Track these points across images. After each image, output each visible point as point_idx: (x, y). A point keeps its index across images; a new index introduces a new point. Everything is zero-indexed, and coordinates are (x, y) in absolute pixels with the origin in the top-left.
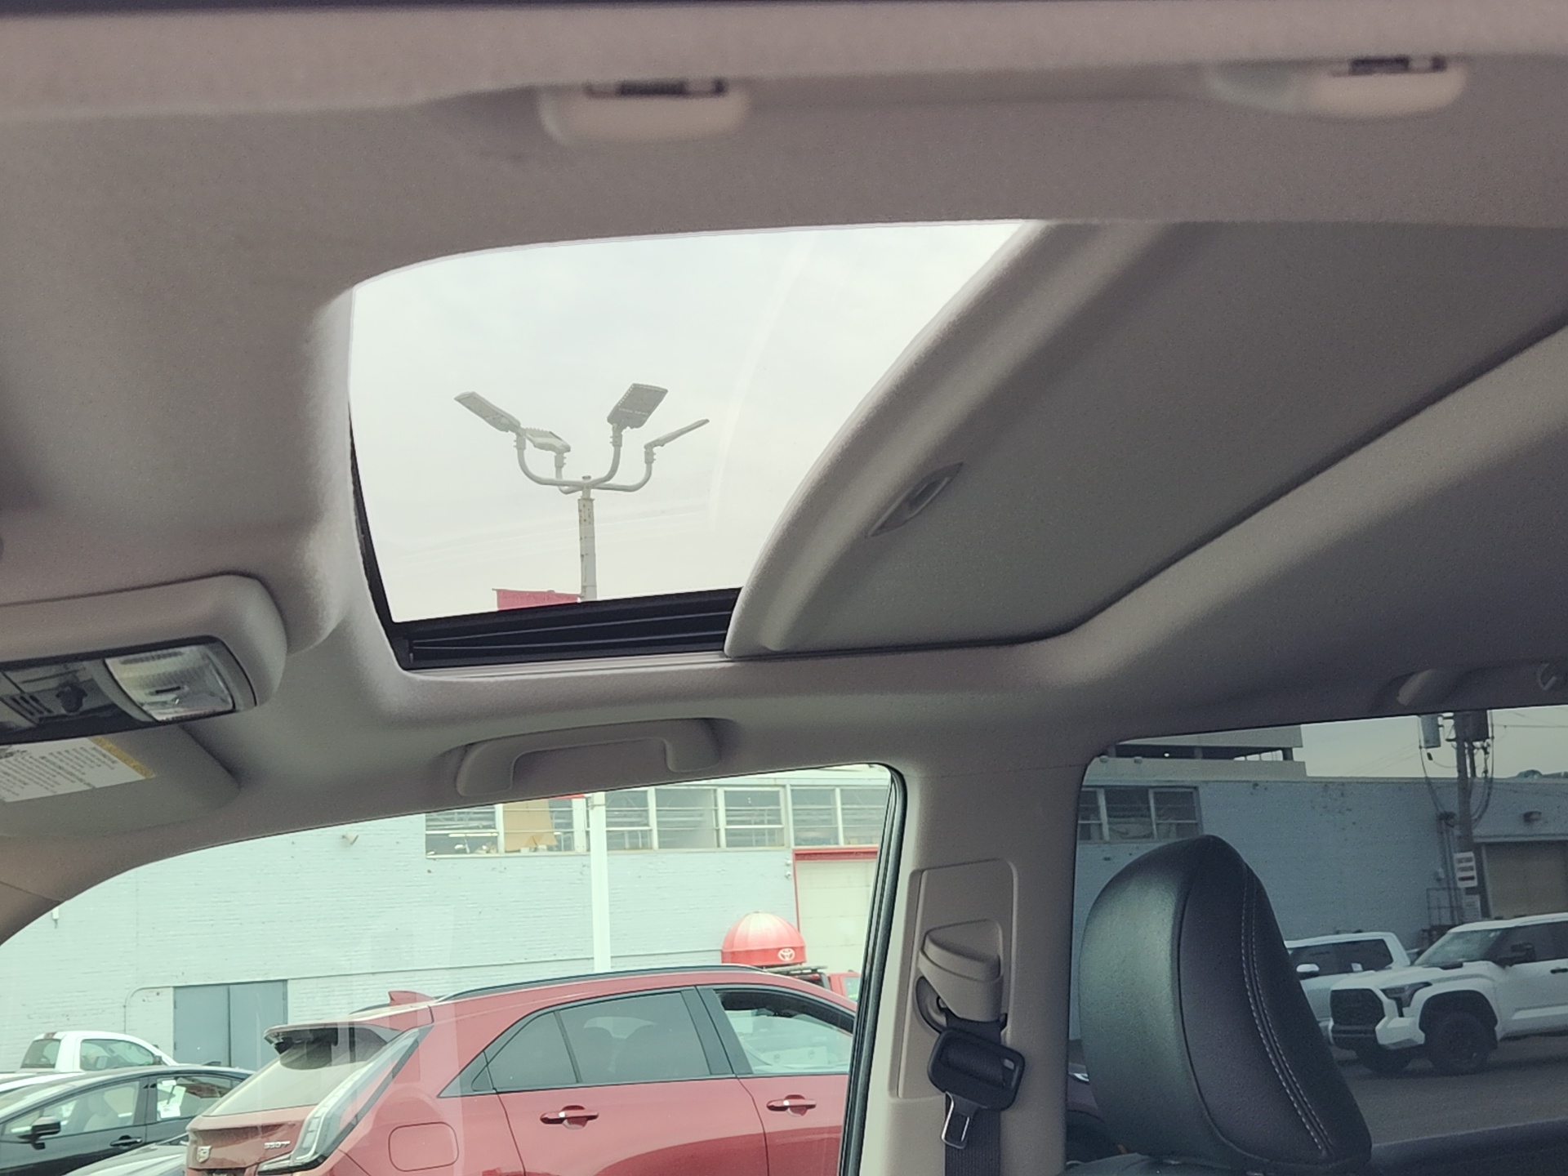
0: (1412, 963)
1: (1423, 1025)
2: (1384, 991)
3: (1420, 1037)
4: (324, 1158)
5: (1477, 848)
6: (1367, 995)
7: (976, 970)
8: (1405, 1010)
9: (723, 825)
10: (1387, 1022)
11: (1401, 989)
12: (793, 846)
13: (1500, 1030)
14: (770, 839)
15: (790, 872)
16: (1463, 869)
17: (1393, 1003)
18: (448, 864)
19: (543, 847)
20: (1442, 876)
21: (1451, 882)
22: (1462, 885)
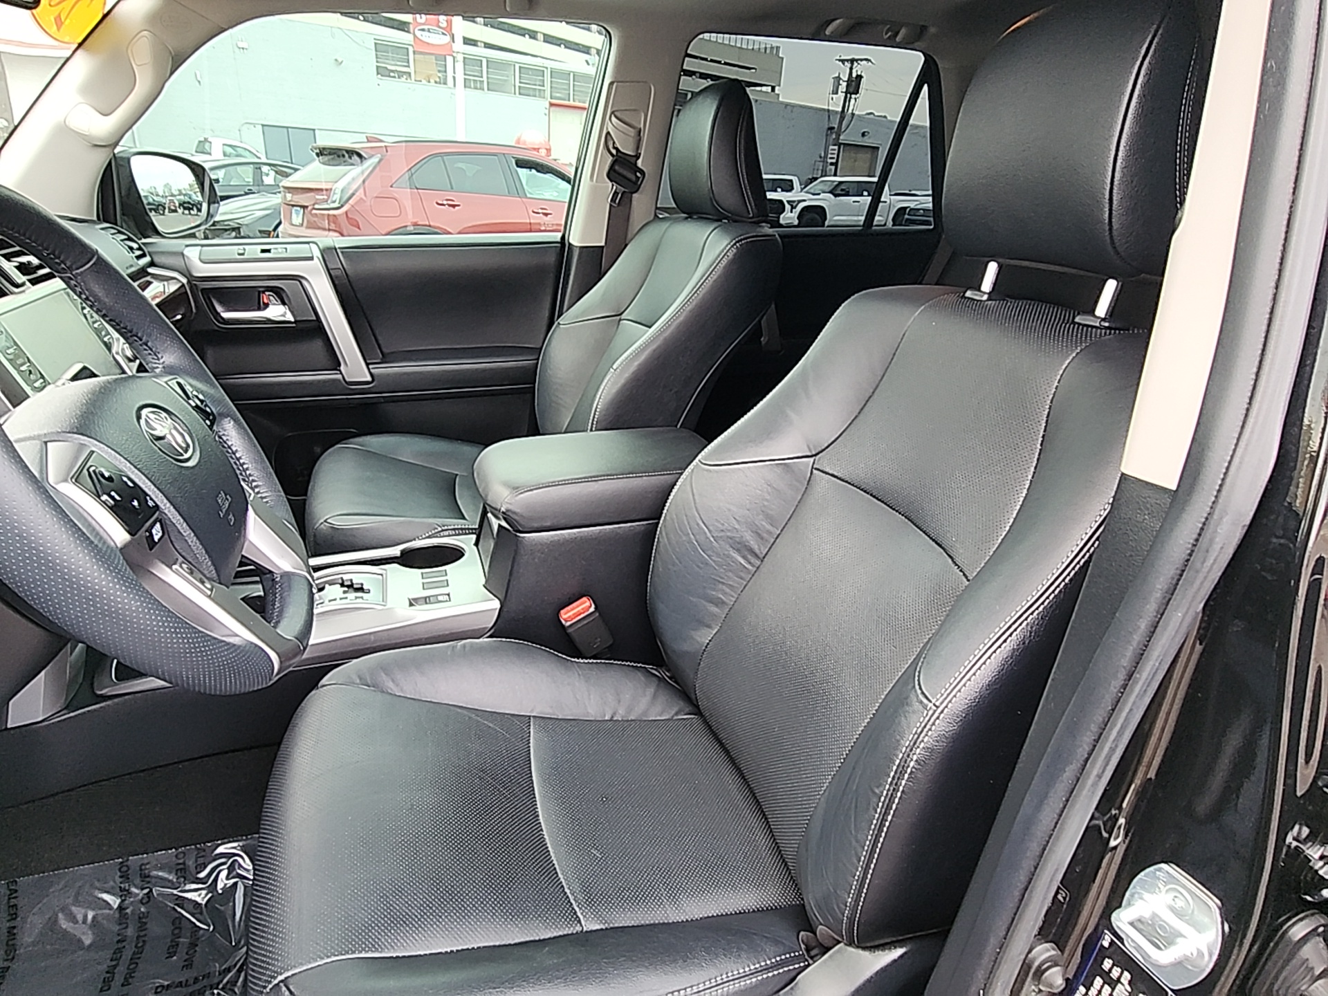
0: (802, 189)
1: (798, 218)
2: (787, 201)
3: (796, 222)
4: (342, 206)
5: (839, 145)
6: (781, 202)
7: (632, 132)
8: (793, 210)
9: (517, 84)
10: (785, 215)
11: (794, 201)
12: (549, 99)
13: (827, 223)
14: (541, 94)
15: (547, 112)
16: (832, 154)
17: (790, 207)
18: (387, 82)
19: (432, 81)
20: (823, 155)
21: (825, 159)
22: (830, 161)
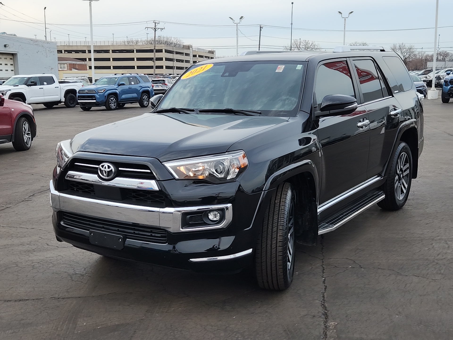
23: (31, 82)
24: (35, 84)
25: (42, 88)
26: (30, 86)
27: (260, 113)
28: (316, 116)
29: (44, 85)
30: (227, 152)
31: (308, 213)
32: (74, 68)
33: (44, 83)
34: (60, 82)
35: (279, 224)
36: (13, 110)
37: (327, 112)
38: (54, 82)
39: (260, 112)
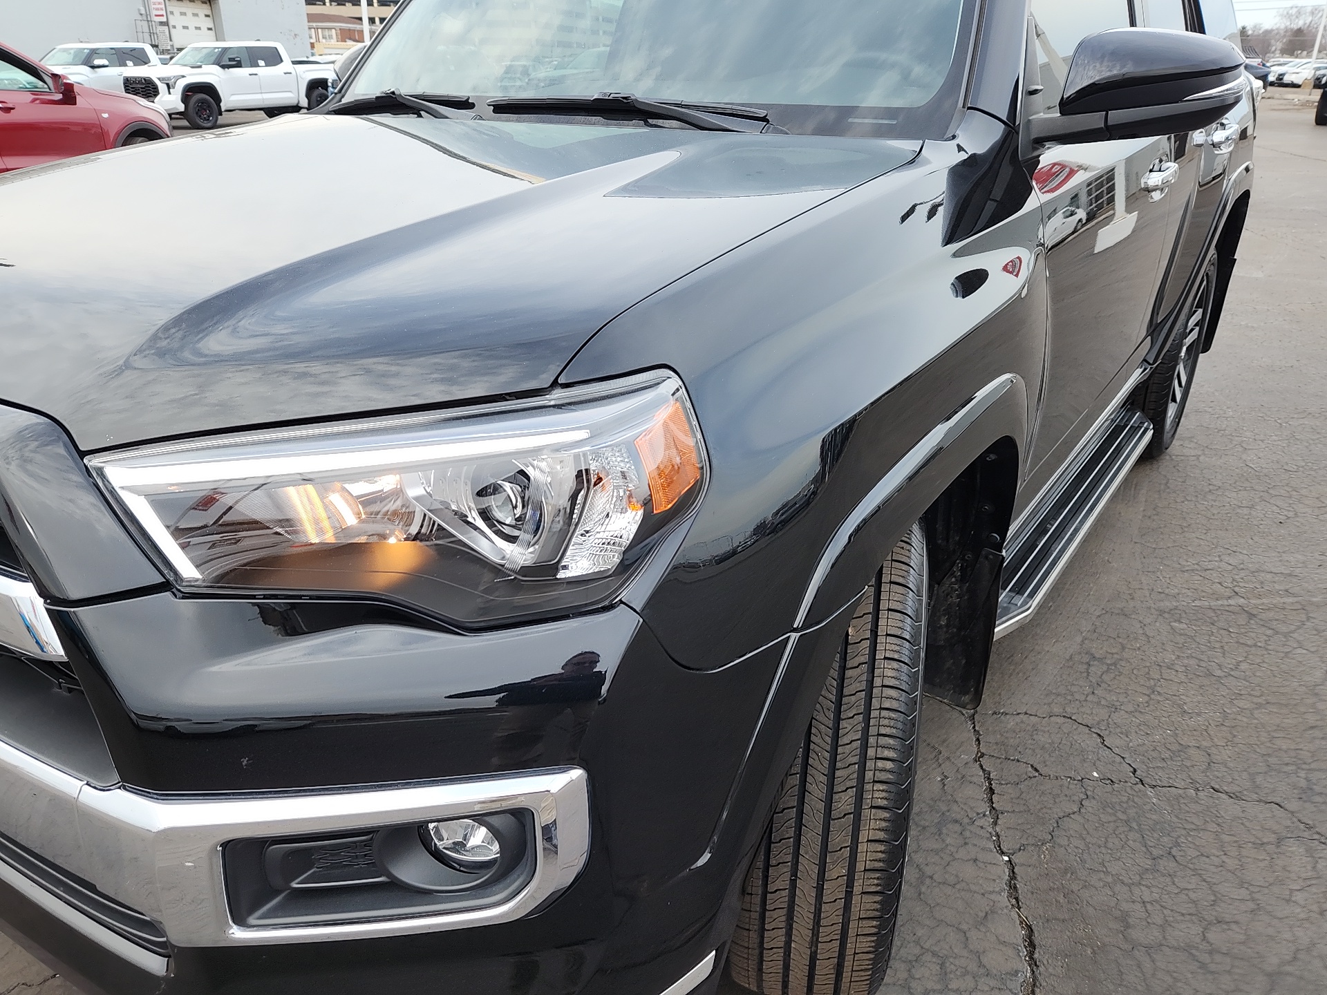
1: (183, 101)
2: (159, 79)
3: (181, 108)
6: (146, 80)
8: (171, 90)
10: (162, 97)
11: (169, 79)
13: (223, 106)
16: (157, 9)
17: (165, 86)
20: (143, 12)
21: (149, 17)
22: (157, 19)
23: (231, 60)
24: (239, 65)
25: (256, 74)
26: (228, 68)
27: (764, 119)
28: (1032, 137)
29: (259, 66)
30: (555, 384)
31: (956, 586)
32: (350, 39)
33: (259, 61)
34: (294, 63)
35: (869, 775)
36: (106, 115)
37: (1094, 120)
38: (282, 61)
39: (762, 113)
